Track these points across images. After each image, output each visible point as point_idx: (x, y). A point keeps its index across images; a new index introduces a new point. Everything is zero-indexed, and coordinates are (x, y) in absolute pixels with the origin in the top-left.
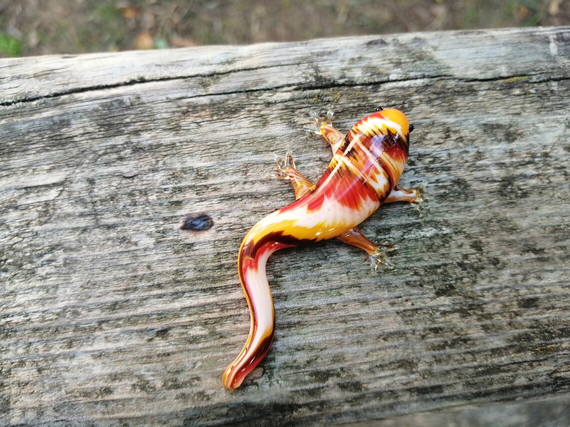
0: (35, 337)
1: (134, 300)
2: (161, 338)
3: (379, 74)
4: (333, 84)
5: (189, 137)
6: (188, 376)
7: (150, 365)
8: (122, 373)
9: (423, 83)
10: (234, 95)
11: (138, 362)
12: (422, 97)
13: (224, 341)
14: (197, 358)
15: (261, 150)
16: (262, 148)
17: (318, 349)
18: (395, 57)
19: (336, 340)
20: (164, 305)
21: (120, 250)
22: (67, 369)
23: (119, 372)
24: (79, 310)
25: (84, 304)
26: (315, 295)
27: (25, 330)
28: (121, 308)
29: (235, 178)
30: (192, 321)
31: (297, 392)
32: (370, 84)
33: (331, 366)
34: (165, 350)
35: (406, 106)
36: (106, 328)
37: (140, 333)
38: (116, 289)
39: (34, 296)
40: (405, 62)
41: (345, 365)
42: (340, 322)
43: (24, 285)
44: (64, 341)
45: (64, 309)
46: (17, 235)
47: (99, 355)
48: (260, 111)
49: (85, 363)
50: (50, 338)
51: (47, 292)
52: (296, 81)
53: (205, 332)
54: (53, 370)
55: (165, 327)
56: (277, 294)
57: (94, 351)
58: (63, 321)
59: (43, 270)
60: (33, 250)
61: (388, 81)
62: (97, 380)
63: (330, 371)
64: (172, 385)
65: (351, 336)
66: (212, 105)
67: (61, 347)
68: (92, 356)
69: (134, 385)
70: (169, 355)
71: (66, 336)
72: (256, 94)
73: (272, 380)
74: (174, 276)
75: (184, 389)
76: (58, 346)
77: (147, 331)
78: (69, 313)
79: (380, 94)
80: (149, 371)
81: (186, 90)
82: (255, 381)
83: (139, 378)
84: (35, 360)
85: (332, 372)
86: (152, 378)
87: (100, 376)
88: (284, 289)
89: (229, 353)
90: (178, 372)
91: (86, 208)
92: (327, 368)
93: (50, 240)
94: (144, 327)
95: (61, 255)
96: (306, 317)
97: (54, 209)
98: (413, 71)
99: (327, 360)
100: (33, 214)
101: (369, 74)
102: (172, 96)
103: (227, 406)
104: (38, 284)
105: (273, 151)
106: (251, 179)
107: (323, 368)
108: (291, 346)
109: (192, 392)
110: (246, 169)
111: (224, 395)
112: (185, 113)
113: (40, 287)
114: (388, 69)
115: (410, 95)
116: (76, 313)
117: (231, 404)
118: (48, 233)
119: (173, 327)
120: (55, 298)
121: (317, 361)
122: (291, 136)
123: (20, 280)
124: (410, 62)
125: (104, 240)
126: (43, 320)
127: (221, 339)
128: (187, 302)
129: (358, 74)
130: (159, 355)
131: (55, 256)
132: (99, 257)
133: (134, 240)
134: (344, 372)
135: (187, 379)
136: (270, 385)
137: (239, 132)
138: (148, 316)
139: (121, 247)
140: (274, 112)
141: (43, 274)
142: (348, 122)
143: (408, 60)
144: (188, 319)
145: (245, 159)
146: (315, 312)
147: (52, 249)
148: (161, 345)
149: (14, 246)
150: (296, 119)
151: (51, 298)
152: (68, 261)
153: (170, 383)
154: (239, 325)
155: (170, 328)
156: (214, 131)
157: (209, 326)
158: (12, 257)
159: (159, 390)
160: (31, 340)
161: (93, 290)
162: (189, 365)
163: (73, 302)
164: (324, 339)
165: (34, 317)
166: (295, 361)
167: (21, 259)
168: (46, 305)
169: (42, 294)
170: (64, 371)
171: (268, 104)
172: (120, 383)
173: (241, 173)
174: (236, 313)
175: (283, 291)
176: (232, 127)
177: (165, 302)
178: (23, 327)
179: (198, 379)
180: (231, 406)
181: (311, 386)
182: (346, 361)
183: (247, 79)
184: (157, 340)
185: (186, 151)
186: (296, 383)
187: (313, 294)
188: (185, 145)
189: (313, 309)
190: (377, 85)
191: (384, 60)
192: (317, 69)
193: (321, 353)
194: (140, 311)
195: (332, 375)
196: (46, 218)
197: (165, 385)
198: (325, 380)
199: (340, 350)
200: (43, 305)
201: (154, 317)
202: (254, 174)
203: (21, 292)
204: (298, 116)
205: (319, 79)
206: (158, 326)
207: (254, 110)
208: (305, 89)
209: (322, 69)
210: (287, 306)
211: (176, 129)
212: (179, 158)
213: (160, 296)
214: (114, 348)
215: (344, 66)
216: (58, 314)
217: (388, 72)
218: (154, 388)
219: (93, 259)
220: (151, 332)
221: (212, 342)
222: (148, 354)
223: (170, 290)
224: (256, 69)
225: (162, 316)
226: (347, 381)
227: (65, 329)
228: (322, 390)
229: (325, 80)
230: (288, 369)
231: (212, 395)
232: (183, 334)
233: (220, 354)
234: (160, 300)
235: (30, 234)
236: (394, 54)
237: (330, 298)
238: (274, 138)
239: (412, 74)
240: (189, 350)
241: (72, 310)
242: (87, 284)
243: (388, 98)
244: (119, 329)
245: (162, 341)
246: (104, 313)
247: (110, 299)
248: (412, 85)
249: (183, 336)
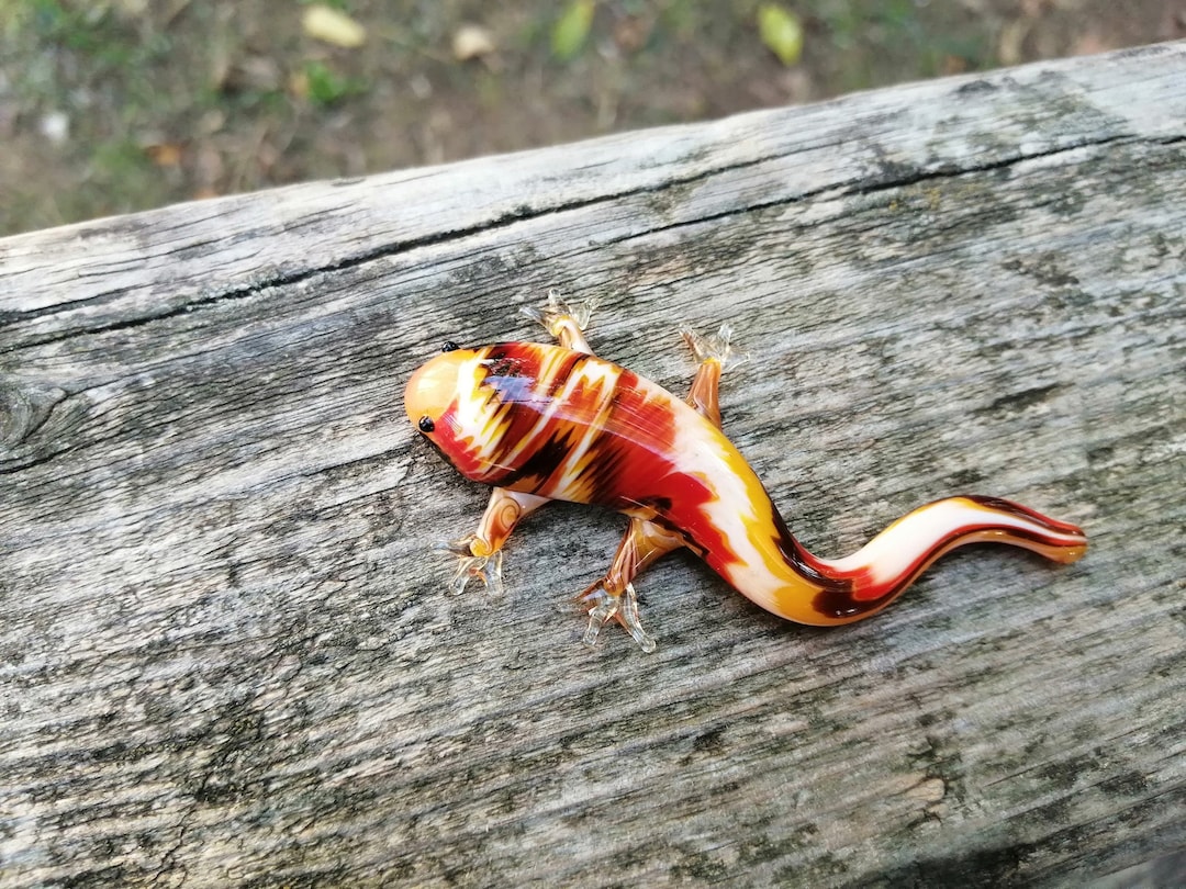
0: (422, 801)
1: (628, 678)
2: (708, 754)
3: (1001, 146)
4: (920, 176)
5: (656, 316)
6: (788, 825)
7: (701, 816)
8: (642, 847)
9: (1088, 155)
10: (726, 220)
11: (673, 815)
12: (1093, 181)
13: (846, 736)
14: (798, 783)
15: (811, 323)
16: (813, 318)
17: (1041, 719)
18: (1021, 111)
19: (1072, 692)
20: (697, 679)
21: (571, 574)
22: (514, 862)
23: (636, 845)
24: (512, 721)
25: (520, 706)
26: (1005, 608)
27: (395, 789)
28: (605, 699)
29: (772, 387)
30: (766, 705)
31: (1020, 817)
32: (990, 167)
33: (1075, 750)
34: (725, 778)
35: (1071, 201)
36: (582, 751)
37: (660, 750)
38: (583, 659)
39: (399, 707)
40: (1042, 120)
41: (1102, 741)
42: (1069, 654)
43: (370, 687)
44: (493, 798)
45: (478, 724)
46: (330, 576)
47: (579, 816)
48: (787, 244)
49: (553, 840)
50: (458, 798)
51: (429, 692)
52: (845, 177)
53: (799, 723)
54: (481, 870)
55: (713, 726)
56: (927, 617)
57: (567, 809)
58: (481, 753)
59: (407, 646)
60: (376, 606)
61: (1021, 158)
62: (587, 875)
63: (1076, 759)
64: (758, 853)
65: (1096, 678)
66: (686, 245)
67: (489, 814)
68: (565, 820)
69: (675, 869)
70: (735, 786)
71: (495, 787)
72: (770, 211)
73: (967, 802)
74: (699, 613)
75: (787, 857)
76: (481, 813)
77: (674, 741)
78: (489, 732)
79: (1014, 184)
80: (700, 831)
81: (625, 222)
82: (932, 810)
83: (684, 852)
84: (432, 855)
85: (1081, 762)
86: (712, 846)
87: (594, 862)
88: (939, 604)
89: (861, 761)
90: (765, 822)
91: (474, 493)
92: (1069, 754)
93: (410, 576)
94: (666, 734)
95: (440, 606)
96: (1001, 657)
97: (402, 506)
98: (1062, 134)
99: (1064, 738)
100: (357, 525)
101: (982, 148)
102: (601, 238)
103: (885, 877)
104: (404, 678)
105: (837, 321)
106: (807, 385)
107: (1061, 757)
108: (986, 722)
109: (806, 860)
110: (790, 366)
111: (875, 854)
112: (635, 268)
113: (409, 685)
114: (1014, 135)
115: (1071, 180)
116: (507, 729)
117: (893, 871)
118: (401, 562)
119: (730, 724)
120: (449, 704)
121: (1046, 744)
122: (865, 288)
123: (359, 677)
124: (1052, 117)
125: (530, 558)
126: (435, 760)
127: (837, 733)
128: (746, 665)
129: (959, 151)
130: (714, 792)
131: (427, 610)
132: (527, 597)
133: (593, 547)
134: (1104, 756)
135: (787, 834)
136: (965, 814)
137: (757, 292)
138: (667, 708)
139: (572, 566)
140: (816, 244)
141: (411, 653)
142: (971, 244)
143: (1046, 114)
144: (756, 701)
145: (785, 345)
146: (1014, 642)
147: (419, 593)
148: (713, 768)
149: (328, 603)
150: (868, 252)
151: (440, 706)
152: (460, 617)
153: (753, 850)
154: (867, 697)
155: (723, 728)
156: (707, 297)
157: (804, 709)
158: (327, 629)
159: (734, 870)
160: (416, 810)
161: (533, 671)
162: (784, 803)
163: (493, 705)
164: (1047, 694)
165: (411, 756)
166: (1002, 753)
167: (351, 630)
168: (432, 723)
169: (417, 700)
170: (509, 867)
171: (801, 229)
172: (643, 871)
173: (782, 376)
174: (854, 672)
175: (939, 610)
176: (740, 282)
177: (696, 672)
178: (391, 783)
179: (811, 829)
180: (892, 876)
181: (1047, 799)
182: (1102, 734)
183: (744, 184)
184: (701, 758)
185: (658, 346)
186: (1015, 799)
187: (999, 606)
188: (652, 334)
189: (1010, 637)
190: (1003, 166)
191: (1002, 119)
192: (879, 150)
193: (1048, 725)
194: (648, 700)
195: (1083, 768)
196: (390, 529)
197: (743, 855)
198: (1071, 780)
199: (1084, 713)
200: (426, 724)
201: (682, 708)
202: (810, 373)
203: (367, 703)
204: (870, 246)
205: (889, 167)
206: (695, 727)
207: (775, 245)
208: (866, 191)
209: (890, 148)
210: (956, 640)
211: (625, 303)
212: (647, 362)
213: (683, 661)
214: (612, 794)
215: (929, 136)
216: (466, 740)
217: (1017, 140)
218: (721, 867)
219: (516, 602)
220: (682, 744)
221: (822, 743)
222: (690, 794)
223: (701, 644)
224: (757, 162)
225: (699, 703)
226: (1115, 775)
227: (488, 770)
228: (1069, 805)
229: (902, 167)
230: (992, 773)
231: (849, 859)
232: (754, 735)
233: (844, 765)
234: (685, 668)
235: (360, 570)
236: (1016, 105)
237: (1038, 608)
238: (831, 295)
239: (1063, 141)
240: (776, 769)
241: (496, 723)
242: (516, 659)
243: (1033, 190)
244: (611, 749)
245: (713, 760)
246: (570, 719)
247: (574, 684)
248: (1069, 161)
249: (756, 741)
